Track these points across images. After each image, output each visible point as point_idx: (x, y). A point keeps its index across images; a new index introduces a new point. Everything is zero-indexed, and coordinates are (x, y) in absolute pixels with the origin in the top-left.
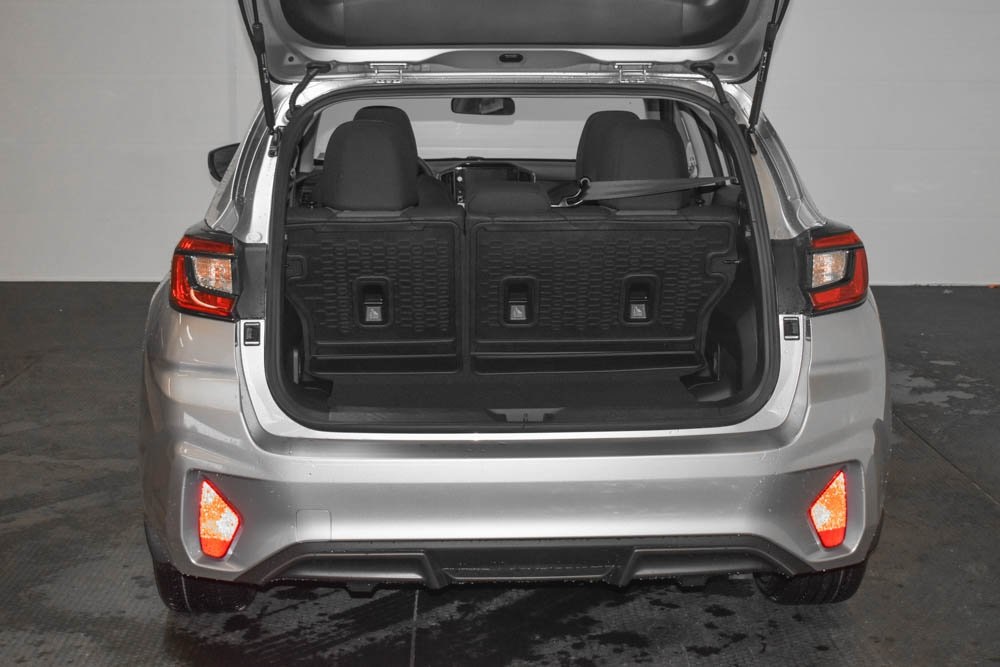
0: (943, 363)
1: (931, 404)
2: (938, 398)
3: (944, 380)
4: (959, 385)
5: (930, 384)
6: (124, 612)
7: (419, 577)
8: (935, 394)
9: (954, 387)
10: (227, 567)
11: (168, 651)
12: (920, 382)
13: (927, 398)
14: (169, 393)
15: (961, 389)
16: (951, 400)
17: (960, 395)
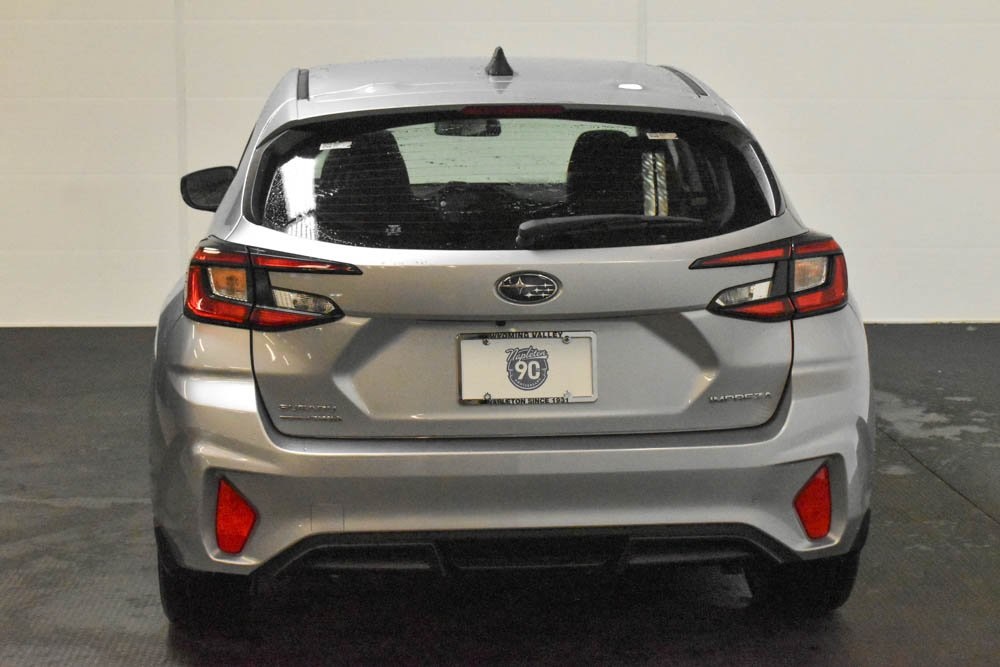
0: (958, 399)
1: (942, 438)
2: (950, 433)
3: (958, 415)
4: (975, 419)
5: (943, 419)
6: (125, 628)
7: (428, 567)
8: (949, 428)
9: (969, 422)
10: (243, 561)
11: (175, 657)
12: (933, 417)
13: (939, 432)
14: (185, 396)
15: (976, 423)
16: (964, 435)
17: (975, 429)
